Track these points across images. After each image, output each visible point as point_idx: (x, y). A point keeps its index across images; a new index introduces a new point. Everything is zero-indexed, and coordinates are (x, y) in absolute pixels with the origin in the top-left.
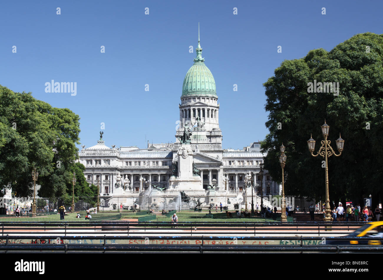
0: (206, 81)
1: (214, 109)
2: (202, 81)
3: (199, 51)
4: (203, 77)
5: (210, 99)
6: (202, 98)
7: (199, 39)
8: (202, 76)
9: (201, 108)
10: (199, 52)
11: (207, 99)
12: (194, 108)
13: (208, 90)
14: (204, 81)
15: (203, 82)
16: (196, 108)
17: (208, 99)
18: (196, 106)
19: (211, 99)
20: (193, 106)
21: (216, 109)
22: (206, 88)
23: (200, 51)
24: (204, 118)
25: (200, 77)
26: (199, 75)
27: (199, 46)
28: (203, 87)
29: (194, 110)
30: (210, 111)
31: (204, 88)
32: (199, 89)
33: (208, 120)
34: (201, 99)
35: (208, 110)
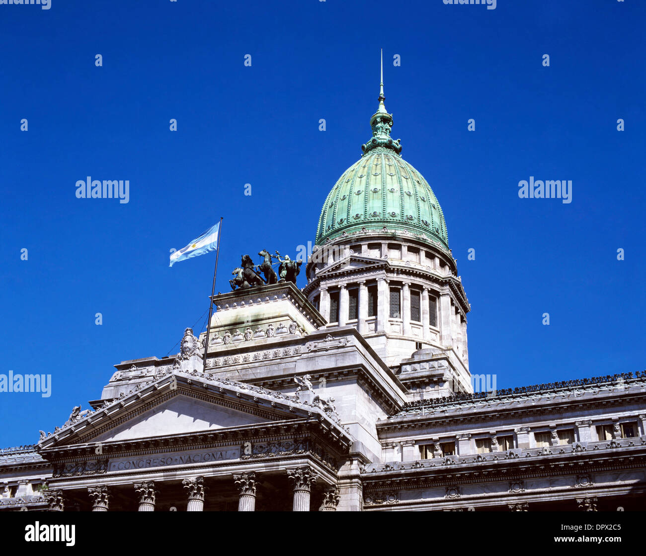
0: (389, 187)
1: (427, 285)
2: (372, 188)
3: (379, 120)
4: (379, 177)
5: (405, 249)
6: (371, 246)
7: (382, 92)
8: (376, 175)
9: (362, 278)
10: (377, 123)
11: (391, 247)
12: (334, 284)
13: (399, 218)
14: (379, 187)
15: (375, 191)
16: (342, 282)
17: (398, 247)
18: (343, 275)
19: (410, 249)
20: (331, 277)
21: (436, 287)
22: (390, 210)
23: (385, 120)
24: (374, 317)
25: (364, 178)
26: (365, 173)
27: (382, 110)
28: (375, 206)
29: (335, 294)
30: (406, 293)
31: (379, 210)
32: (357, 215)
33: (396, 328)
34: (364, 248)
35: (395, 288)
